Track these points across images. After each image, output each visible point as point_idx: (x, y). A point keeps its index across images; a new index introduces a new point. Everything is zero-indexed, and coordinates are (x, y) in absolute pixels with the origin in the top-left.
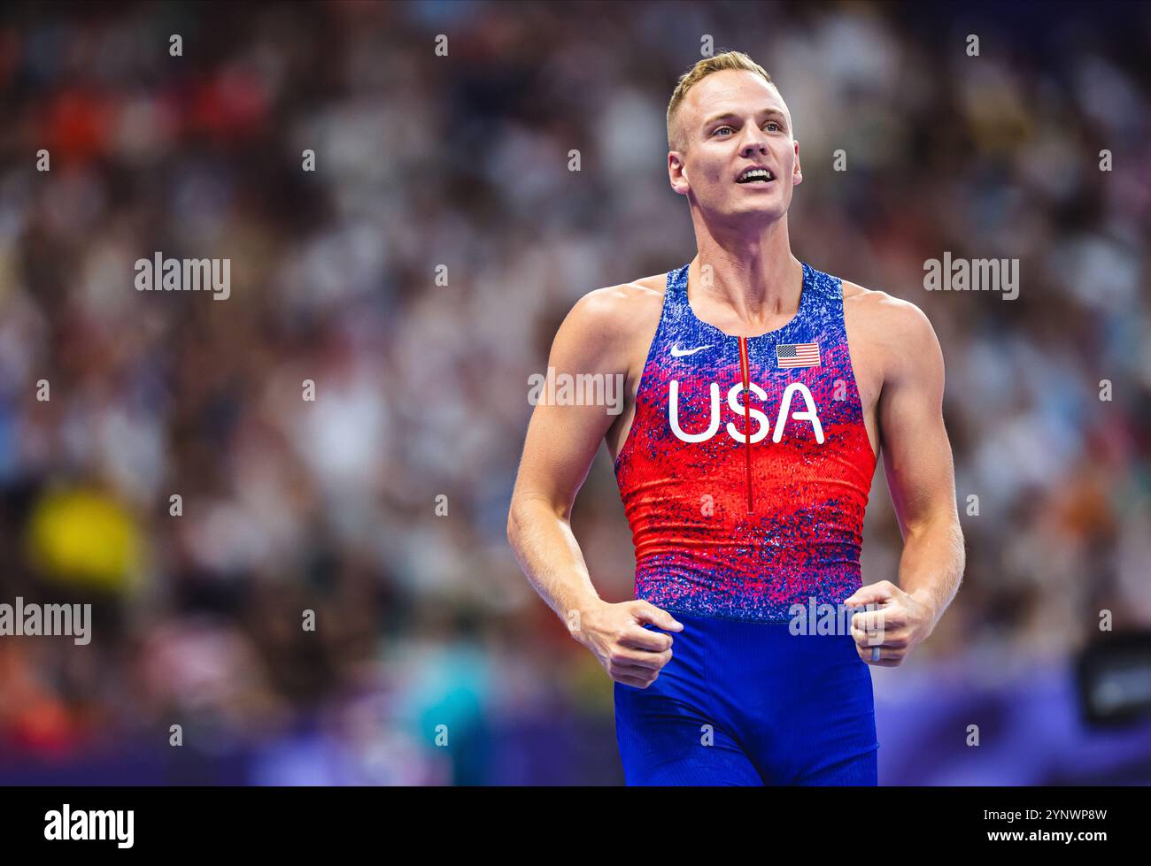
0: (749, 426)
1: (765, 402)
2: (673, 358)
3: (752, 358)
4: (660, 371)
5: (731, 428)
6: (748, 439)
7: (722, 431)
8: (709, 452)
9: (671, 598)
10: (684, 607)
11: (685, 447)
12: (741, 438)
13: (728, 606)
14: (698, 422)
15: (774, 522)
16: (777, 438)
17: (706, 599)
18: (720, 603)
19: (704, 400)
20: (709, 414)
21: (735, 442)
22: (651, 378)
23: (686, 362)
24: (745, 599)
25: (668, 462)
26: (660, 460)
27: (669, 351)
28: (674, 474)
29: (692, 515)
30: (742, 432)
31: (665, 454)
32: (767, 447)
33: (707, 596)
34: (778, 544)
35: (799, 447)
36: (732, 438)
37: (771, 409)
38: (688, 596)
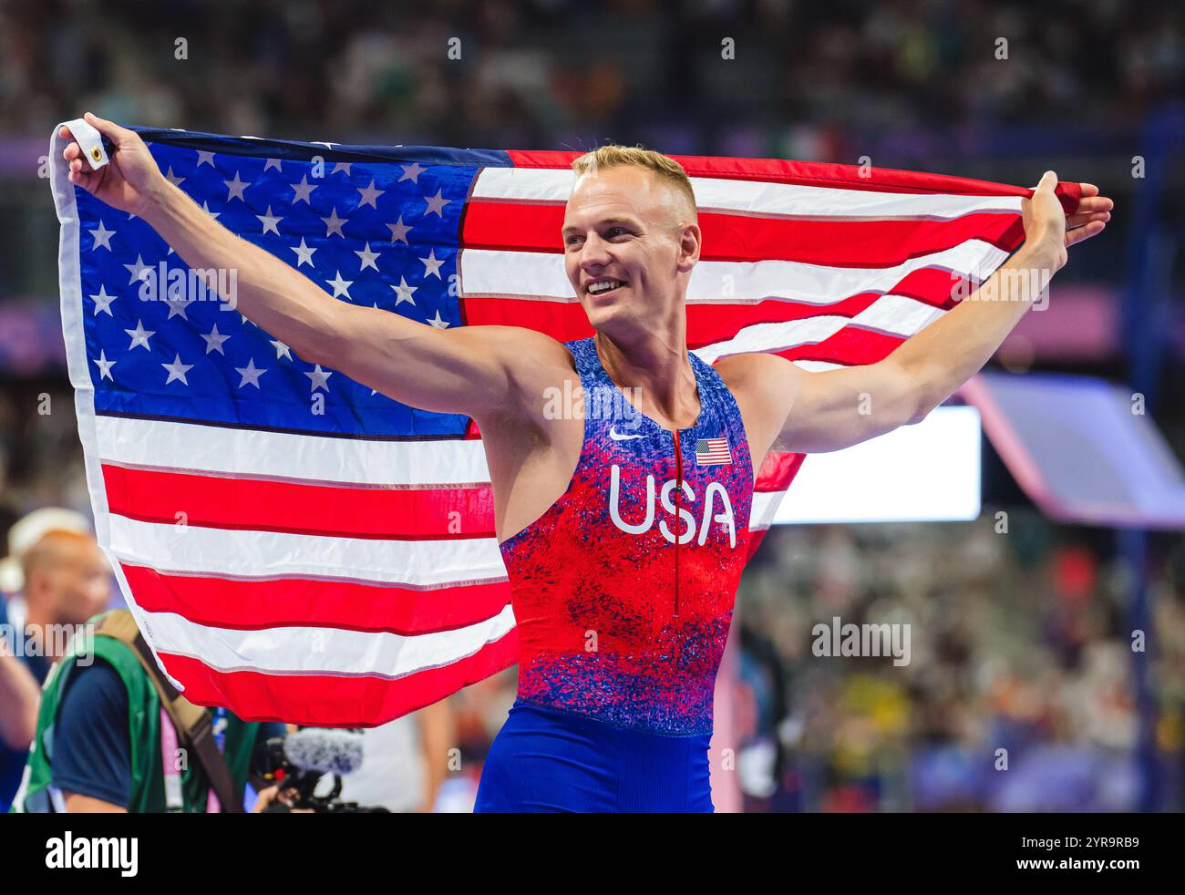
0: (678, 527)
1: (693, 502)
2: (613, 441)
3: (685, 453)
4: (601, 452)
5: (663, 525)
6: (677, 540)
7: (655, 527)
8: (642, 547)
9: (595, 705)
10: (607, 716)
11: (620, 535)
12: (671, 538)
13: (646, 717)
14: (635, 513)
15: (695, 629)
16: (702, 541)
17: (627, 708)
18: (640, 714)
19: (642, 492)
20: (645, 507)
21: (665, 541)
22: (591, 457)
23: (624, 447)
24: (661, 711)
25: (600, 549)
26: (593, 544)
27: (607, 433)
28: (606, 562)
29: (623, 610)
30: (672, 531)
31: (599, 538)
32: (693, 549)
33: (628, 706)
34: (694, 654)
35: (718, 551)
36: (663, 537)
37: (697, 511)
38: (610, 705)
